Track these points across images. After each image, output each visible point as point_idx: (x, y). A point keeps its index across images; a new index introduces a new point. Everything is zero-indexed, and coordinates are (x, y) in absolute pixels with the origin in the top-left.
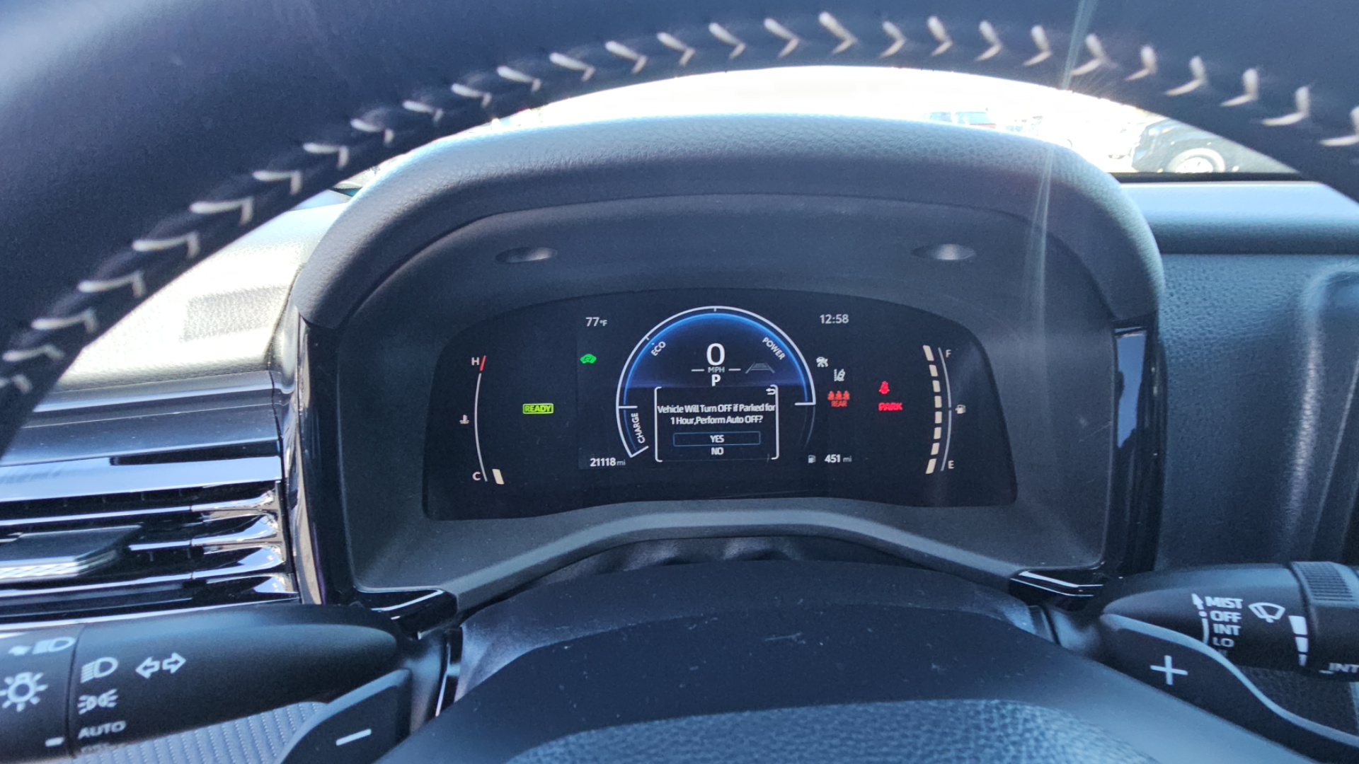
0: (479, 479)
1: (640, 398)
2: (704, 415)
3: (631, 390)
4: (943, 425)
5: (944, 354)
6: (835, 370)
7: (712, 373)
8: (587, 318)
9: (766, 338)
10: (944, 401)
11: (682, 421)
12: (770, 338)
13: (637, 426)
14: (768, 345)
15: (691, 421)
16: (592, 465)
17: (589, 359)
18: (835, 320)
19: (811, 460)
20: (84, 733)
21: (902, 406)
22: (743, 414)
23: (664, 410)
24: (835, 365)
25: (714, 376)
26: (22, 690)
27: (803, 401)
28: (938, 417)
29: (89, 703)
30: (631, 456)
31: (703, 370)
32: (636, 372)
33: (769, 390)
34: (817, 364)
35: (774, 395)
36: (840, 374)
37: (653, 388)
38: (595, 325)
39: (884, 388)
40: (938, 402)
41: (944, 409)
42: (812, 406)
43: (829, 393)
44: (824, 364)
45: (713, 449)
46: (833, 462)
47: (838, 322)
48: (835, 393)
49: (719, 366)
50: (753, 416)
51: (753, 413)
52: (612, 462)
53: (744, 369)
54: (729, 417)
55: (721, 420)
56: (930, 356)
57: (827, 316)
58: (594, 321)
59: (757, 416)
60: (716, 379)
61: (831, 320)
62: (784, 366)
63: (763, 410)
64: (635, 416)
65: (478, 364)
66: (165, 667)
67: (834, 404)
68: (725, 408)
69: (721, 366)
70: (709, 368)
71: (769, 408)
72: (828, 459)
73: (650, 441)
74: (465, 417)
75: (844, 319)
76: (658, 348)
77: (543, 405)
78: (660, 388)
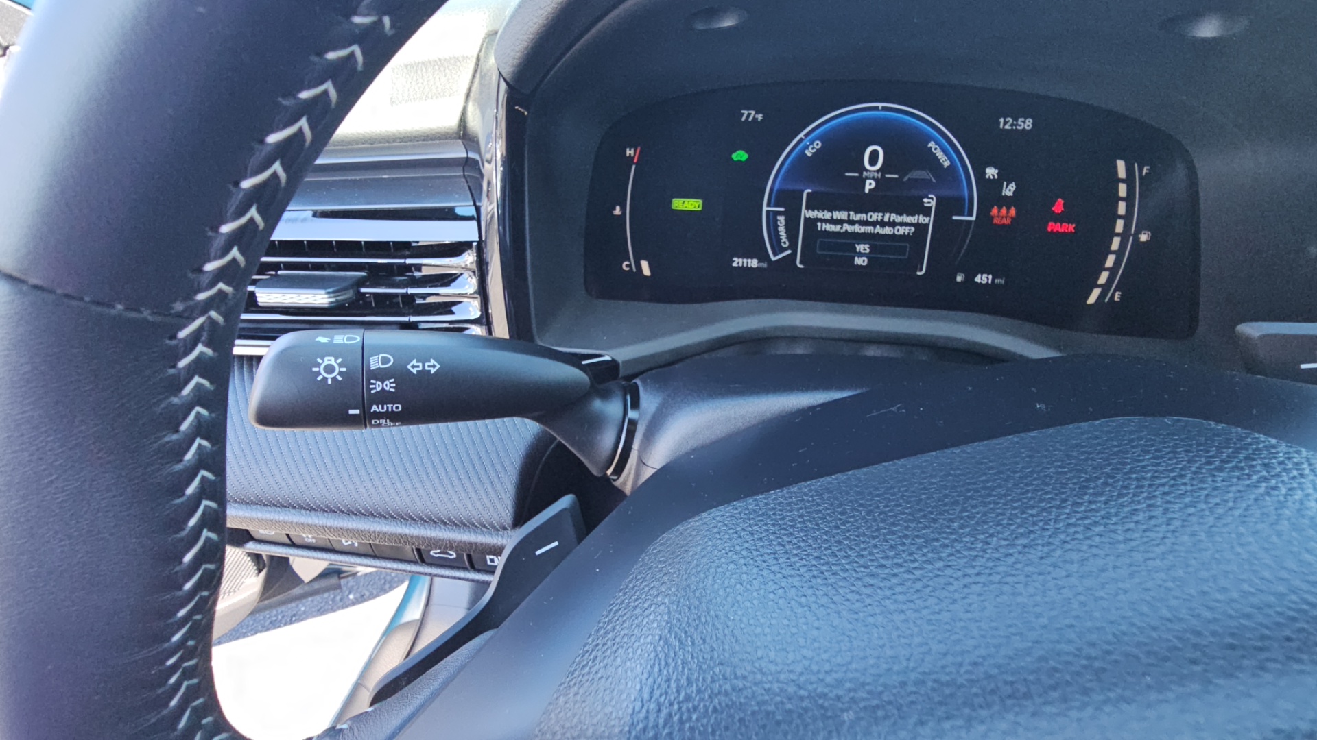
0: (628, 269)
1: (788, 200)
2: (852, 223)
3: (779, 191)
4: (1120, 253)
5: (1141, 170)
6: (1005, 183)
7: (867, 178)
8: (743, 112)
9: (932, 143)
10: (1127, 226)
11: (829, 227)
12: (937, 143)
13: (782, 230)
14: (933, 150)
15: (837, 228)
16: (735, 265)
17: (740, 156)
18: (1017, 125)
19: (959, 279)
20: (374, 408)
21: (1074, 228)
22: (893, 224)
23: (812, 214)
24: (1004, 177)
25: (868, 182)
26: (329, 369)
27: (963, 215)
28: (1116, 243)
29: (377, 386)
30: (773, 259)
31: (857, 175)
32: (788, 171)
33: (925, 200)
34: (986, 174)
35: (931, 207)
36: (1010, 187)
37: (803, 191)
38: (750, 119)
39: (1059, 206)
40: (1119, 226)
41: (1124, 236)
42: (970, 221)
43: (993, 207)
44: (993, 175)
45: (856, 258)
46: (983, 282)
47: (1018, 128)
48: (1000, 208)
49: (874, 171)
50: (904, 227)
51: (903, 224)
52: (754, 263)
53: (901, 177)
54: (878, 227)
55: (870, 229)
56: (1122, 173)
57: (1007, 119)
58: (749, 115)
59: (908, 228)
60: (870, 185)
61: (1012, 125)
62: (947, 176)
63: (916, 221)
64: (781, 219)
65: (632, 155)
66: (427, 368)
67: (996, 221)
68: (875, 216)
69: (877, 171)
70: (865, 173)
71: (923, 219)
72: (978, 279)
73: (793, 246)
74: (618, 208)
75: (1027, 124)
76: (813, 148)
77: (692, 201)
78: (810, 191)
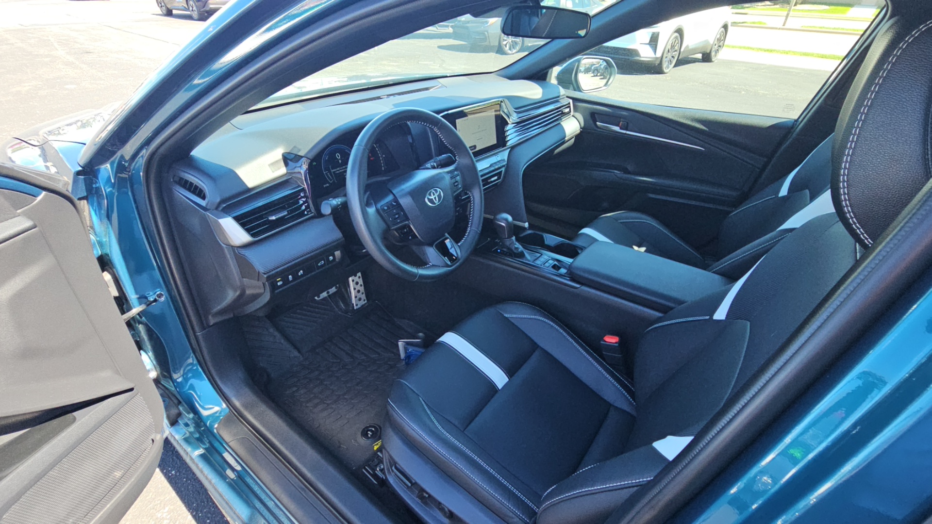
1: (327, 169)
2: (341, 170)
4: (382, 160)
11: (337, 172)
14: (346, 151)
17: (315, 163)
21: (374, 158)
30: (331, 182)
31: (337, 160)
32: (325, 164)
37: (329, 166)
39: (370, 155)
41: (381, 156)
52: (328, 185)
53: (344, 158)
55: (344, 170)
60: (340, 161)
64: (328, 174)
68: (344, 167)
69: (340, 158)
73: (333, 177)
76: (327, 157)
